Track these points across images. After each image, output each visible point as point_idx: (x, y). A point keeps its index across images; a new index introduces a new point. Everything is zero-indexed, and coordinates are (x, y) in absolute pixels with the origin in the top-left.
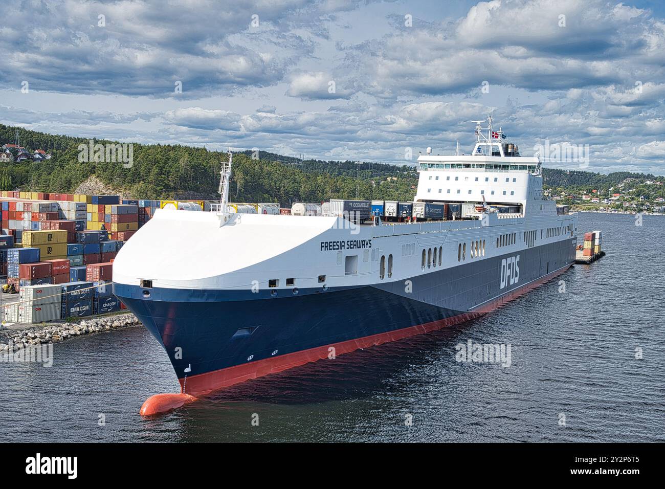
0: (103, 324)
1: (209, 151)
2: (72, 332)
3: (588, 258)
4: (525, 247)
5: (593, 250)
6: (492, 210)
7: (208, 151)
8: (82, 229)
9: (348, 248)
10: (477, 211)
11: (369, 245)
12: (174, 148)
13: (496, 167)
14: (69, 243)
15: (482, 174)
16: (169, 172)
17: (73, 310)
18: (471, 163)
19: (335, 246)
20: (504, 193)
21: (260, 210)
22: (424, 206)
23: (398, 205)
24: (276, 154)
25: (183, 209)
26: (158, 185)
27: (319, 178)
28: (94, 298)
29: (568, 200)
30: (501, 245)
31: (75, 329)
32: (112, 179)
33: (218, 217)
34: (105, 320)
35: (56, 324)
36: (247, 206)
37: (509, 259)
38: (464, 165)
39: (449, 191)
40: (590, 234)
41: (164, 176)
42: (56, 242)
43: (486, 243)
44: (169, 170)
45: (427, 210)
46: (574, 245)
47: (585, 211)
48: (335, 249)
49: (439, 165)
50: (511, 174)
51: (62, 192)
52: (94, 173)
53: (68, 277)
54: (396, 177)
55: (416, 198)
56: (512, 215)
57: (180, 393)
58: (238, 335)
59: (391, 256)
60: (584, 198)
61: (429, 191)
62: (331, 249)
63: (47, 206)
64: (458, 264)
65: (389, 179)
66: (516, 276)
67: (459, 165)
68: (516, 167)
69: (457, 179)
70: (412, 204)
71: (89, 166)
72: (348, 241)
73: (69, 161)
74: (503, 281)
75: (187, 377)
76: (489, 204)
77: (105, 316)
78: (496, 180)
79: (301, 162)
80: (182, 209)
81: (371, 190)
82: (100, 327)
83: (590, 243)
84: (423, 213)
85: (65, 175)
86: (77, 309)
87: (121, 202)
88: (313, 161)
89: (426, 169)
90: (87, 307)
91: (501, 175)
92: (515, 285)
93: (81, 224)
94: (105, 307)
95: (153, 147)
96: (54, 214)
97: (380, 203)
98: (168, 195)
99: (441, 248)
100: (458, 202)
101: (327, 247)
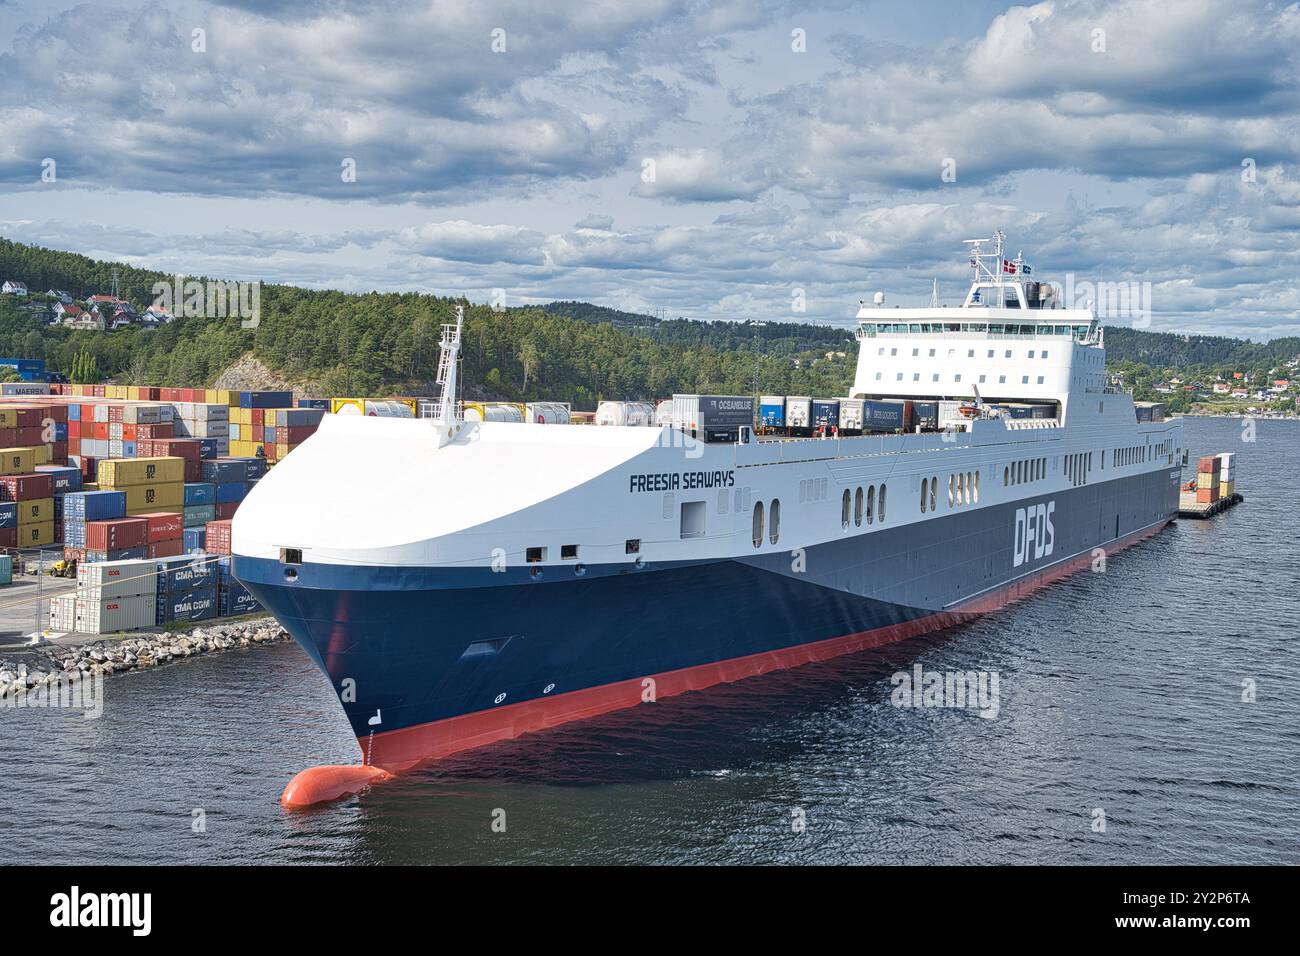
0: (237, 634)
1: (474, 304)
2: (175, 650)
3: (1204, 506)
4: (1064, 484)
5: (1215, 490)
6: (993, 412)
7: (471, 304)
8: (213, 455)
9: (685, 487)
10: (962, 415)
11: (729, 481)
12: (406, 299)
13: (1010, 329)
14: (189, 482)
15: (982, 342)
16: (392, 345)
17: (180, 608)
18: (961, 322)
19: (659, 482)
20: (1025, 380)
21: (530, 414)
22: (861, 405)
23: (812, 405)
24: (610, 310)
25: (375, 415)
26: (371, 370)
27: (687, 354)
28: (220, 586)
29: (1184, 394)
30: (1013, 481)
31: (181, 644)
32: (284, 359)
33: (435, 430)
34: (240, 628)
35: (144, 634)
36: (504, 407)
37: (1032, 510)
38: (946, 326)
39: (916, 377)
40: (1210, 459)
41: (382, 353)
42: (163, 480)
43: (980, 477)
44: (393, 342)
45: (868, 413)
46: (1175, 482)
47: (1217, 415)
48: (659, 489)
49: (897, 327)
50: (1038, 342)
51: (190, 387)
52: (251, 348)
53: (180, 545)
54: (843, 351)
55: (853, 392)
56: (1038, 423)
57: (362, 765)
58: (473, 653)
59: (776, 503)
60: (1216, 389)
61: (878, 376)
62: (651, 489)
63: (152, 413)
64: (920, 517)
65: (830, 355)
66: (1048, 542)
67: (937, 327)
68: (1049, 330)
69: (932, 353)
70: (839, 403)
71: (240, 334)
72: (687, 474)
73: (205, 325)
74: (1019, 552)
75: (374, 733)
76: (986, 400)
77: (241, 620)
78: (1008, 354)
79: (657, 325)
80: (372, 414)
81: (788, 378)
82: (230, 640)
83: (1209, 477)
84: (859, 420)
85: (197, 353)
86: (187, 607)
87: (296, 403)
88: (682, 323)
89: (874, 335)
90: (207, 604)
91: (1020, 344)
92: (1045, 559)
93: (214, 444)
94: (242, 604)
95: (365, 297)
96: (166, 427)
97: (777, 401)
98: (390, 389)
99: (883, 487)
100: (933, 398)
101: (643, 484)
